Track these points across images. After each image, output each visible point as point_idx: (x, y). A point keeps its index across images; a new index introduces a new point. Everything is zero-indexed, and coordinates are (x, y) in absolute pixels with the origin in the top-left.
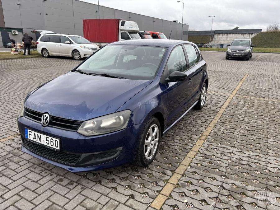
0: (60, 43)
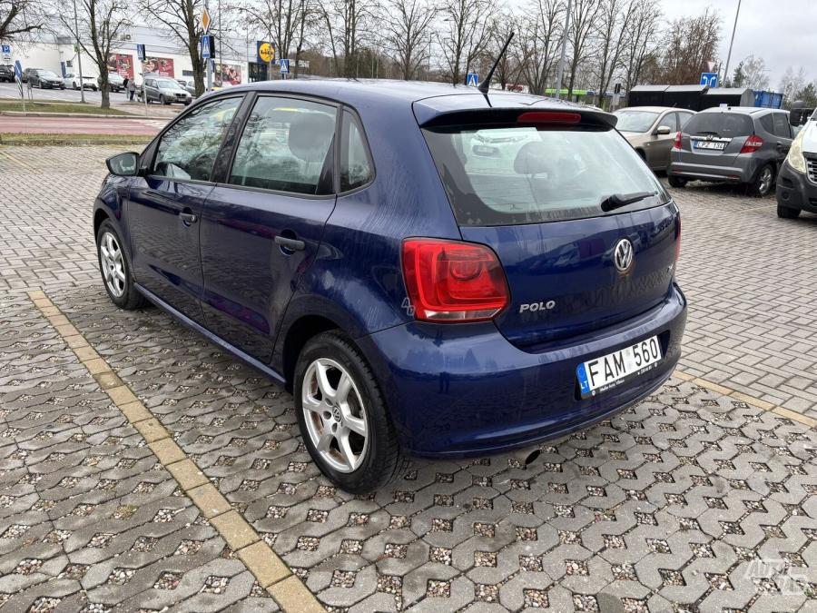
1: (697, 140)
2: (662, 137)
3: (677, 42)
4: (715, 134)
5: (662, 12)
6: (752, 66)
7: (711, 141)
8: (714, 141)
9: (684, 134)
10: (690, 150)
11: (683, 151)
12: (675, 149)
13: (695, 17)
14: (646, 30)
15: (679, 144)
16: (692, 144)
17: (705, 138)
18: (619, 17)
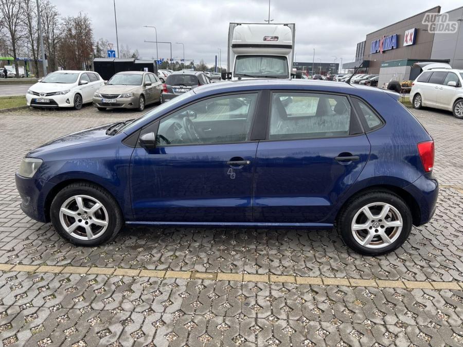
0: (443, 84)
1: (175, 88)
2: (148, 87)
3: (70, 30)
4: (183, 85)
5: (59, 13)
6: (103, 44)
7: (182, 88)
8: (184, 88)
9: (168, 86)
10: (173, 93)
11: (169, 94)
12: (164, 93)
13: (76, 17)
14: (51, 23)
15: (166, 90)
16: (173, 90)
17: (179, 87)
18: (32, 14)
